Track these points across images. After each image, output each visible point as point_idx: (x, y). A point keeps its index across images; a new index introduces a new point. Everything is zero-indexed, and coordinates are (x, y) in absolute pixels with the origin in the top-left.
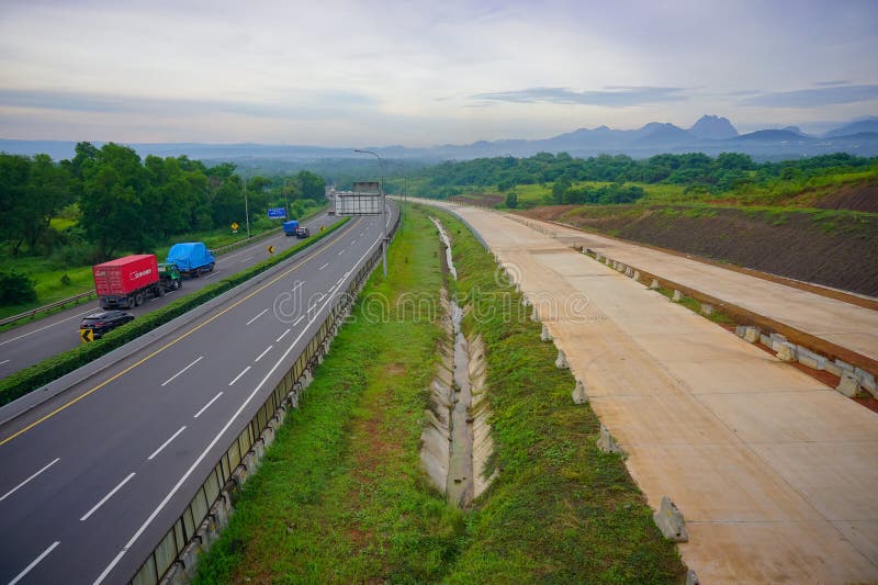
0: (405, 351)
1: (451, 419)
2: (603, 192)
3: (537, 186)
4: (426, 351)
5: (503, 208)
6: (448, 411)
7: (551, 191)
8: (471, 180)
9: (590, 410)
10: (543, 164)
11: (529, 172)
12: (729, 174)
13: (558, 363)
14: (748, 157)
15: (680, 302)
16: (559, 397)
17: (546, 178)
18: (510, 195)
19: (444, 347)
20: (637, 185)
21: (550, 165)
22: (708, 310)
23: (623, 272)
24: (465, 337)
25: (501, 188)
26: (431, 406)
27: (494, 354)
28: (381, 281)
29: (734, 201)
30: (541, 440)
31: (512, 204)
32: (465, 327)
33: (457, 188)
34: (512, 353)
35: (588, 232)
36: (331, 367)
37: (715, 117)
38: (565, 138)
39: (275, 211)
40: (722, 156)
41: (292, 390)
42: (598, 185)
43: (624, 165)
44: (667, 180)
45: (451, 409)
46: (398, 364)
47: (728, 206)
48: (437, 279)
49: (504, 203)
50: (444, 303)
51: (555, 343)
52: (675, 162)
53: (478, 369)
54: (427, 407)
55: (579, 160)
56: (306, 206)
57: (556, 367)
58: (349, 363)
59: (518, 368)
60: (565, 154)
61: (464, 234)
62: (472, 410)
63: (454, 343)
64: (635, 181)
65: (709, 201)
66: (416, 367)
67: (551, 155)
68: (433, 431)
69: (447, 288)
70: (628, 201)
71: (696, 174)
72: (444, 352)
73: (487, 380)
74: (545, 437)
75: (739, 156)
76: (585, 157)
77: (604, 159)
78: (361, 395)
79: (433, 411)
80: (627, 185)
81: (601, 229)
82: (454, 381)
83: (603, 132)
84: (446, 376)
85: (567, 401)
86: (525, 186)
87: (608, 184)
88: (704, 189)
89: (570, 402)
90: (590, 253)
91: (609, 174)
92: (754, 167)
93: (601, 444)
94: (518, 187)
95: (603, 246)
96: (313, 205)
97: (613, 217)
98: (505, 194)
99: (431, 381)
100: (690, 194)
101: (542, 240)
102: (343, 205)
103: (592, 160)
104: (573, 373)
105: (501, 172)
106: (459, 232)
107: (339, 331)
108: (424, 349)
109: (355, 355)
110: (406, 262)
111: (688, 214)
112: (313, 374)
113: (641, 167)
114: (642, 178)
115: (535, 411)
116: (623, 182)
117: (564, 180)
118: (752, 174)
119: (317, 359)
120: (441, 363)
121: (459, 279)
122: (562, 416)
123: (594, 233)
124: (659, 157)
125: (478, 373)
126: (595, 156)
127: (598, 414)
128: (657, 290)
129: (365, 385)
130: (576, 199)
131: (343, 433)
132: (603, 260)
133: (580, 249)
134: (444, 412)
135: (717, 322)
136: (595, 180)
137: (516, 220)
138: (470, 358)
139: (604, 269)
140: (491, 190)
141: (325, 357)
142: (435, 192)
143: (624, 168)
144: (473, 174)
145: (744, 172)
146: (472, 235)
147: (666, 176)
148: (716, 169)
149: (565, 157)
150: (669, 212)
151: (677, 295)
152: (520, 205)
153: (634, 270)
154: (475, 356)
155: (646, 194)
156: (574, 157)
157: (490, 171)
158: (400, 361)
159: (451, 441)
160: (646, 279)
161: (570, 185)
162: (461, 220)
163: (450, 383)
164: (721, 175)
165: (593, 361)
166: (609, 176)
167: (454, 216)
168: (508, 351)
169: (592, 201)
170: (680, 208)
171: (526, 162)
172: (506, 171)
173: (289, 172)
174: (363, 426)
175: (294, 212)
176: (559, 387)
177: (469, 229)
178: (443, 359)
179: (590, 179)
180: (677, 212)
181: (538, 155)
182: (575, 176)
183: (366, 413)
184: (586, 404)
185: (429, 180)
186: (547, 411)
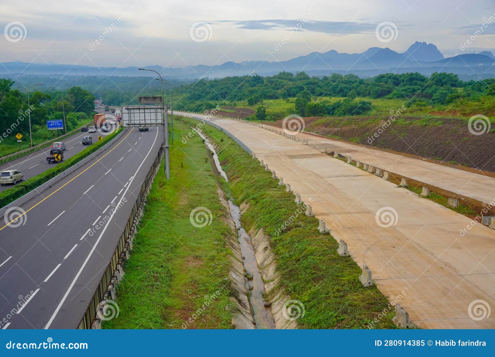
0: (200, 245)
1: (250, 305)
2: (338, 106)
3: (281, 101)
4: (218, 245)
5: (253, 119)
6: (246, 297)
7: (294, 105)
8: (224, 96)
9: (378, 292)
10: (285, 82)
11: (274, 88)
12: (442, 90)
13: (340, 251)
14: (456, 76)
15: (428, 197)
16: (349, 281)
17: (288, 94)
18: (259, 109)
19: (231, 241)
20: (366, 100)
21: (291, 83)
22: (454, 204)
23: (373, 173)
24: (247, 231)
25: (251, 103)
26: (234, 294)
27: (279, 246)
28: (164, 184)
29: (455, 112)
30: (342, 320)
31: (261, 117)
32: (245, 222)
33: (212, 103)
34: (297, 245)
35: (333, 139)
36: (138, 261)
37: (425, 43)
38: (302, 60)
39: (53, 122)
40: (434, 76)
41: (110, 283)
42: (333, 100)
43: (353, 83)
44: (390, 95)
45: (248, 295)
46: (196, 258)
47: (450, 117)
48: (212, 182)
49: (254, 115)
50: (223, 202)
51: (332, 234)
52: (397, 80)
53: (265, 260)
54: (231, 295)
55: (315, 78)
56: (78, 118)
57: (338, 256)
58: (154, 258)
59: (306, 257)
60: (303, 73)
61: (227, 142)
62: (267, 296)
63: (238, 237)
64: (364, 96)
65: (434, 113)
66: (212, 259)
67: (291, 75)
68: (241, 316)
69: (222, 189)
70: (359, 113)
71: (414, 91)
72: (232, 245)
73: (278, 269)
74: (346, 316)
75: (448, 75)
76: (320, 76)
77: (336, 77)
78: (170, 286)
79: (236, 298)
80: (357, 100)
81: (344, 136)
82: (245, 271)
83: (332, 55)
84: (238, 266)
85: (356, 285)
86: (271, 101)
87: (342, 99)
88: (424, 103)
89: (359, 285)
90: (341, 157)
91: (341, 90)
92: (461, 85)
93: (397, 321)
94: (265, 101)
95: (349, 151)
96: (83, 118)
97: (353, 126)
98: (255, 108)
99: (229, 272)
100: (414, 107)
101: (298, 147)
102: (130, 117)
103: (326, 78)
104: (355, 261)
105: (250, 89)
106: (222, 141)
107: (138, 229)
108: (216, 243)
109: (157, 250)
110: (182, 167)
111: (418, 123)
112: (124, 269)
113: (368, 85)
114: (369, 93)
115: (331, 294)
116: (354, 98)
117: (305, 95)
118: (460, 90)
119: (125, 255)
120: (232, 255)
121: (231, 181)
122: (356, 298)
123: (339, 140)
124: (383, 77)
125: (266, 263)
126: (329, 75)
127: (386, 295)
128: (406, 187)
129: (171, 277)
130: (316, 111)
131: (162, 321)
132: (354, 163)
133: (332, 154)
134: (244, 298)
135: (463, 213)
136: (330, 95)
137: (270, 130)
138: (255, 250)
139: (356, 170)
140: (242, 105)
141: (131, 253)
142: (193, 106)
143: (355, 85)
144: (225, 90)
145: (454, 88)
146: (235, 143)
147: (389, 92)
148: (430, 86)
149: (302, 76)
150: (401, 121)
151: (425, 192)
152: (268, 117)
153: (383, 171)
154: (261, 248)
155: (374, 107)
156: (311, 76)
157: (239, 89)
158: (197, 254)
159: (255, 324)
160: (395, 178)
161: (309, 100)
162: (222, 130)
163: (243, 273)
164: (435, 92)
165: (369, 249)
166: (341, 92)
167: (215, 127)
168: (292, 243)
169: (329, 113)
170: (411, 118)
171: (270, 80)
172: (254, 88)
173: (58, 88)
174: (177, 314)
175: (70, 124)
176: (346, 272)
177: (230, 137)
178: (234, 251)
179: (326, 95)
180: (408, 122)
181: (280, 74)
182: (313, 92)
183: (177, 302)
184: (373, 287)
185: (185, 95)
186: (342, 294)
